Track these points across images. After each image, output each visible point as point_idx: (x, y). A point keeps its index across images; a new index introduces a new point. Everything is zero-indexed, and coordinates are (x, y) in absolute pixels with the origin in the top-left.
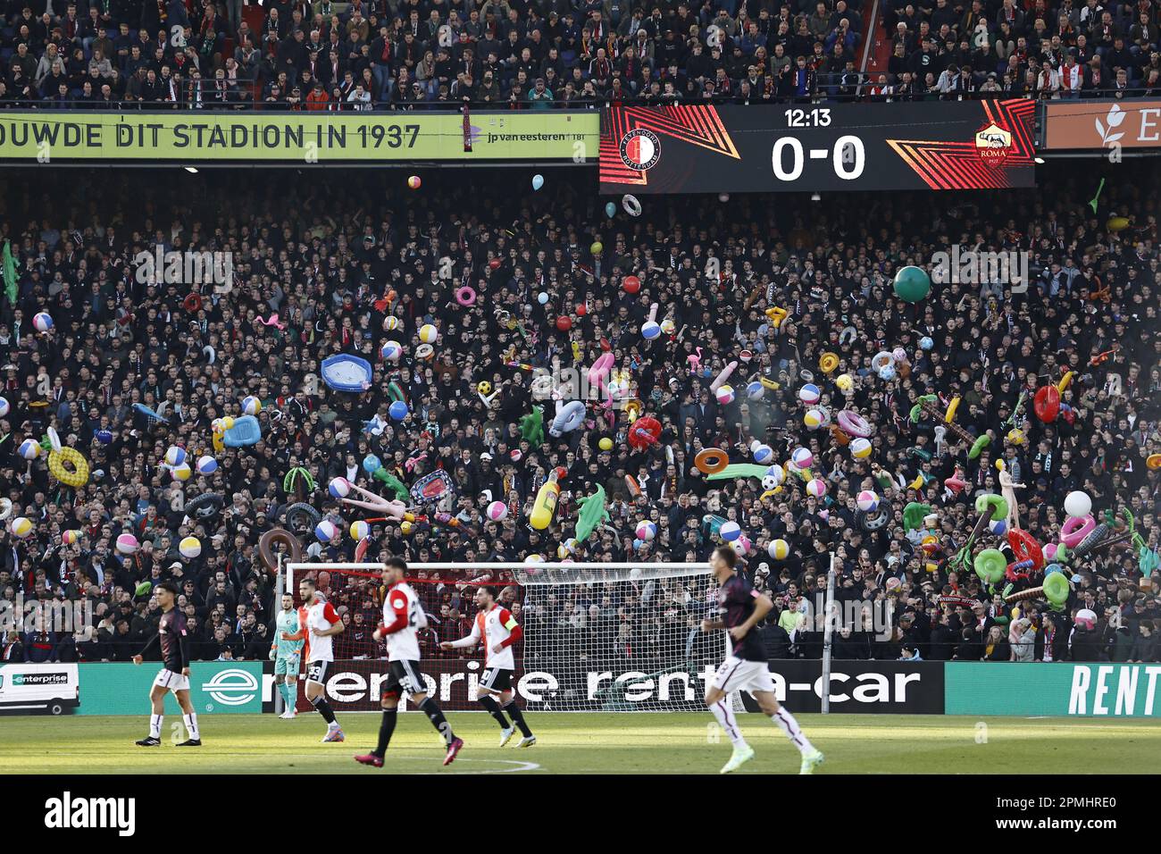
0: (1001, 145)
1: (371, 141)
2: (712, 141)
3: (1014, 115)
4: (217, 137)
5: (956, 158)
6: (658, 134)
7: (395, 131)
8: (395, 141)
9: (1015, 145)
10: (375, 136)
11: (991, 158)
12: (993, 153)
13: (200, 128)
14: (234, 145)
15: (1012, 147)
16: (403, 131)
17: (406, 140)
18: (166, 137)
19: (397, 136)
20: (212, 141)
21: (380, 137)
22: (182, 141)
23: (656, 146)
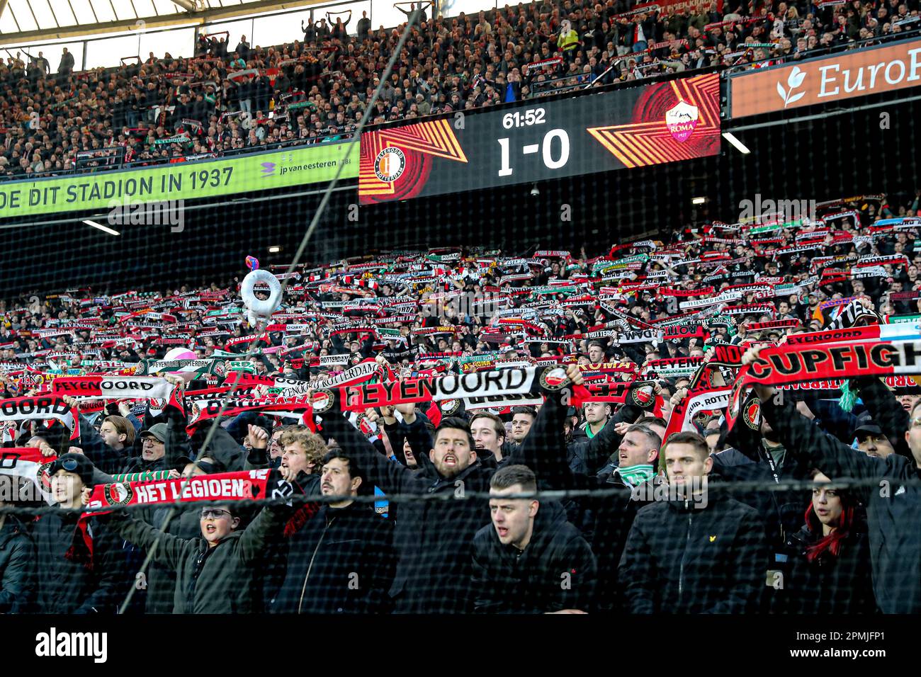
0: (688, 119)
1: (199, 183)
2: (444, 149)
3: (700, 90)
4: (95, 192)
5: (649, 136)
6: (403, 149)
7: (215, 174)
8: (215, 181)
9: (701, 118)
10: (201, 179)
11: (680, 132)
12: (682, 128)
13: (84, 186)
14: (106, 197)
15: (699, 121)
16: (221, 172)
17: (223, 178)
18: (62, 196)
19: (217, 178)
20: (92, 195)
21: (205, 180)
22: (72, 197)
23: (402, 160)
